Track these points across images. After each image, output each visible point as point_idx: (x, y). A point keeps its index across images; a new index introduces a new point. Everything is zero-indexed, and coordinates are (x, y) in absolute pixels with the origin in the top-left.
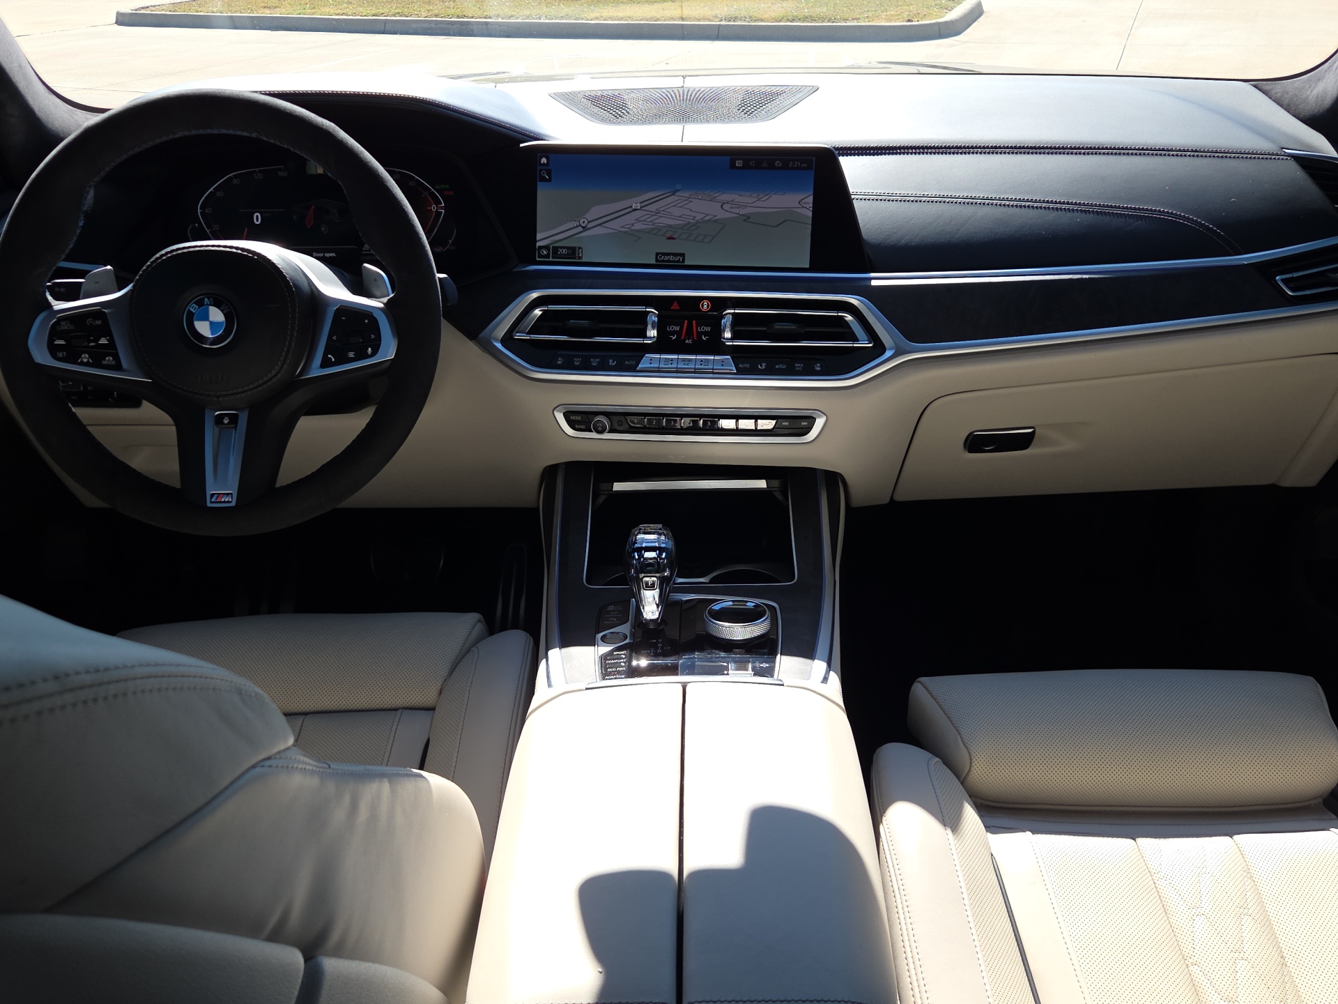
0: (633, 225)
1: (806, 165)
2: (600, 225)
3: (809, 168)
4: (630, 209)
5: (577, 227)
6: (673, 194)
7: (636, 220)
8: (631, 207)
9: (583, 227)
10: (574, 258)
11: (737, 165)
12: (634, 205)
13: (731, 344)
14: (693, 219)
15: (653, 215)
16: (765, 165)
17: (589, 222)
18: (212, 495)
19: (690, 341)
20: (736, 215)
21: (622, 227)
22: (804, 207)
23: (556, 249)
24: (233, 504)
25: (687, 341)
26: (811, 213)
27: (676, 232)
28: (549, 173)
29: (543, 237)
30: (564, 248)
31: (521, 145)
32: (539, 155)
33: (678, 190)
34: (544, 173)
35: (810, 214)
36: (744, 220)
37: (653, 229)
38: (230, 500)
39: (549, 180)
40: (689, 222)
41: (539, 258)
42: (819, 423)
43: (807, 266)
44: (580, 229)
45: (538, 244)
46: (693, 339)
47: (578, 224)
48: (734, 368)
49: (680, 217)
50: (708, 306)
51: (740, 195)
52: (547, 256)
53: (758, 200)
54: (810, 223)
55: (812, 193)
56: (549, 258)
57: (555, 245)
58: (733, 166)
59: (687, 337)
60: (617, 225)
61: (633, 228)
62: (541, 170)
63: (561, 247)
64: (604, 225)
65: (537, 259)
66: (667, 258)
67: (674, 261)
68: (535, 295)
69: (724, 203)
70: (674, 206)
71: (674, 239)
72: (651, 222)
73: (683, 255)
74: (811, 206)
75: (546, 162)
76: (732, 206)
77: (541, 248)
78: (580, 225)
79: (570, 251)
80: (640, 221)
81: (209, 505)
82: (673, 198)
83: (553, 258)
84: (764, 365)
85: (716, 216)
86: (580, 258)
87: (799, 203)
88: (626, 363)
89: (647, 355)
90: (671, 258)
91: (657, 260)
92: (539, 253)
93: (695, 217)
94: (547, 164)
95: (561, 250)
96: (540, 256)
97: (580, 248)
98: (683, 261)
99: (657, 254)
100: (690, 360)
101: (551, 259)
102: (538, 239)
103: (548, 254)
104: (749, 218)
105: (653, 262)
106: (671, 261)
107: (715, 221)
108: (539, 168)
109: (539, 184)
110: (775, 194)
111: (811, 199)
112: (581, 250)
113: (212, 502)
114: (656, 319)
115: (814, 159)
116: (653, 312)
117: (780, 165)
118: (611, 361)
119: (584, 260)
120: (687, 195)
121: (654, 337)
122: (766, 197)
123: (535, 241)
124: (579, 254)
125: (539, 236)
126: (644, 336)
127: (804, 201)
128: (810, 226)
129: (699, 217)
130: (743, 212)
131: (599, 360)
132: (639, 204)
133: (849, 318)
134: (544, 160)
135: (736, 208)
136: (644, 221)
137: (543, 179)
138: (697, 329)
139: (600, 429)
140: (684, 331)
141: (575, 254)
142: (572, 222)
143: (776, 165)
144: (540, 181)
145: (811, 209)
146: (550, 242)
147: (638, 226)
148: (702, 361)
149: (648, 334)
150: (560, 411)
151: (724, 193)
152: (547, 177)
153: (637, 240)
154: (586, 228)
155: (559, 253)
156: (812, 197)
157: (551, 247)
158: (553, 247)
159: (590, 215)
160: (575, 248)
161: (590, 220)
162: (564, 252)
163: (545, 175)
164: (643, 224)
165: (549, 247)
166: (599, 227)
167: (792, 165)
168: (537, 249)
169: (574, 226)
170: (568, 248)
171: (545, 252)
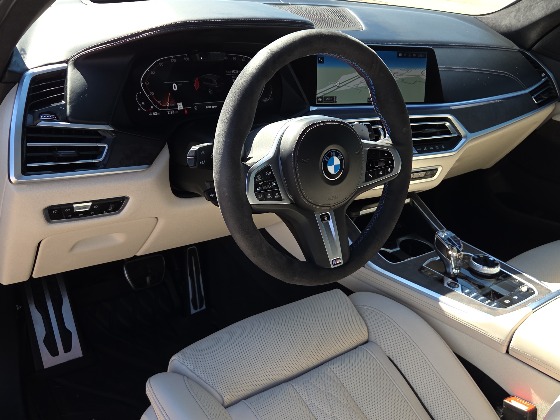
0: (359, 84)
1: (423, 56)
3: (425, 57)
4: (358, 77)
5: (335, 86)
7: (360, 82)
9: (338, 86)
10: (333, 102)
11: (400, 56)
16: (410, 56)
17: (340, 84)
18: (333, 261)
20: (399, 79)
21: (354, 86)
22: (423, 75)
23: (325, 98)
24: (342, 264)
28: (323, 60)
29: (320, 92)
34: (320, 59)
35: (425, 78)
38: (340, 262)
39: (323, 63)
41: (318, 103)
42: (440, 171)
43: (423, 101)
44: (337, 87)
45: (317, 96)
47: (335, 85)
48: (416, 151)
51: (400, 70)
52: (321, 102)
53: (407, 72)
55: (426, 68)
56: (322, 103)
58: (398, 56)
60: (352, 85)
61: (359, 86)
64: (346, 85)
65: (317, 104)
69: (394, 74)
74: (426, 74)
76: (398, 75)
77: (318, 97)
78: (336, 85)
79: (332, 99)
80: (362, 83)
81: (332, 267)
83: (324, 102)
84: (426, 148)
86: (336, 102)
87: (421, 73)
91: (368, 101)
95: (328, 98)
96: (318, 102)
97: (336, 97)
99: (368, 98)
101: (323, 103)
102: (317, 93)
103: (322, 100)
104: (403, 80)
105: (366, 102)
108: (318, 56)
109: (318, 65)
110: (413, 69)
111: (425, 71)
112: (336, 98)
113: (333, 265)
115: (427, 53)
116: (381, 128)
119: (338, 103)
122: (410, 70)
123: (316, 94)
124: (335, 100)
125: (318, 92)
127: (423, 72)
128: (425, 83)
133: (447, 124)
135: (399, 75)
136: (363, 82)
137: (320, 62)
142: (333, 84)
143: (414, 56)
144: (319, 63)
145: (425, 76)
146: (323, 94)
147: (361, 85)
151: (394, 69)
152: (322, 61)
153: (360, 92)
154: (339, 87)
155: (327, 100)
156: (426, 70)
157: (323, 97)
158: (324, 97)
159: (341, 80)
160: (334, 97)
161: (340, 83)
162: (329, 99)
163: (321, 60)
164: (363, 84)
165: (322, 97)
166: (344, 86)
167: (419, 56)
168: (317, 99)
169: (333, 86)
170: (331, 97)
171: (320, 100)
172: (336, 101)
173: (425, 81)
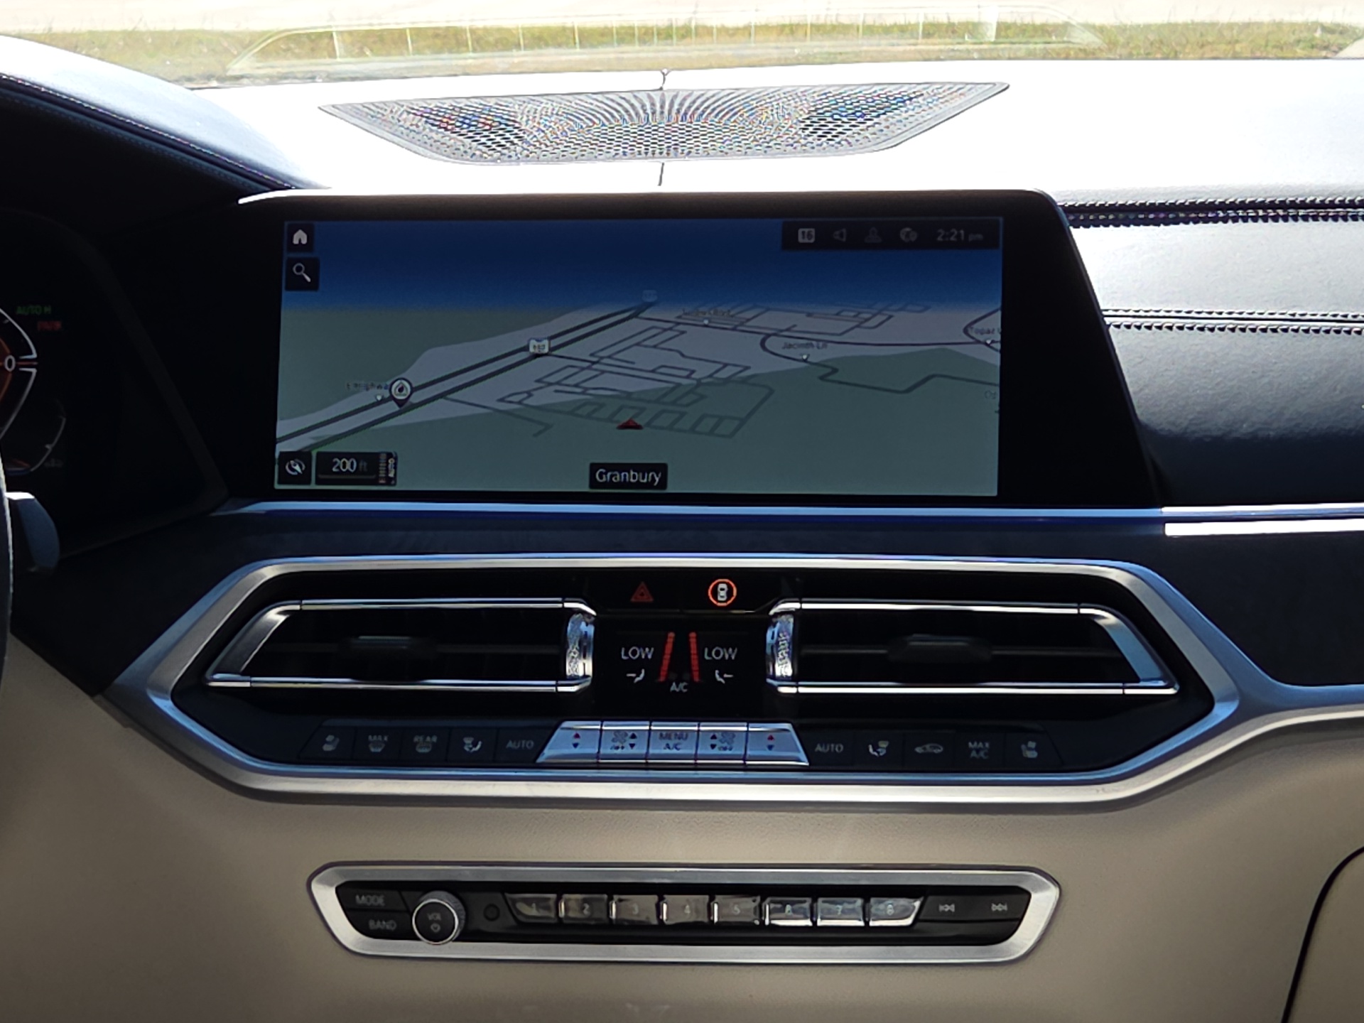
0: (530, 394)
1: (979, 237)
2: (442, 396)
3: (988, 244)
4: (524, 355)
5: (383, 401)
6: (635, 316)
7: (538, 381)
8: (526, 349)
9: (400, 403)
10: (375, 483)
11: (801, 240)
12: (533, 343)
13: (793, 690)
14: (688, 377)
15: (583, 369)
16: (873, 237)
17: (413, 390)
19: (682, 685)
20: (803, 365)
21: (502, 400)
22: (978, 342)
23: (326, 460)
25: (673, 687)
26: (998, 355)
27: (642, 410)
28: (313, 269)
29: (295, 431)
30: (348, 455)
31: (242, 201)
32: (286, 224)
33: (649, 305)
34: (299, 269)
35: (995, 359)
36: (822, 378)
37: (586, 403)
39: (314, 286)
40: (679, 385)
41: (280, 483)
42: (1042, 903)
43: (993, 492)
44: (392, 407)
45: (281, 448)
46: (691, 681)
47: (387, 395)
48: (802, 755)
49: (653, 371)
50: (729, 594)
51: (809, 315)
52: (304, 478)
53: (858, 326)
54: (997, 380)
55: (999, 305)
56: (309, 483)
57: (322, 449)
58: (789, 241)
59: (673, 676)
60: (487, 395)
61: (530, 402)
62: (291, 262)
63: (341, 455)
64: (453, 396)
65: (277, 486)
66: (619, 477)
67: (638, 485)
68: (269, 571)
69: (768, 336)
70: (638, 344)
71: (638, 427)
72: (576, 386)
73: (662, 469)
74: (998, 338)
75: (304, 241)
76: (792, 341)
77: (287, 456)
78: (392, 398)
79: (363, 464)
80: (550, 384)
82: (636, 324)
83: (318, 482)
84: (883, 745)
85: (747, 368)
86: (389, 481)
87: (966, 331)
88: (510, 744)
89: (566, 724)
90: (631, 477)
91: (593, 483)
92: (282, 470)
93: (693, 372)
94: (309, 247)
95: (340, 463)
96: (285, 478)
97: (389, 455)
98: (663, 484)
99: (594, 467)
100: (681, 735)
101: (313, 486)
102: (279, 434)
103: (307, 472)
104: (835, 371)
105: (585, 488)
106: (630, 485)
107: (744, 381)
108: (287, 255)
109: (287, 296)
110: (902, 309)
111: (996, 321)
112: (391, 461)
114: (591, 630)
115: (1001, 219)
117: (914, 237)
118: (468, 741)
119: (399, 487)
120: (671, 315)
121: (585, 676)
122: (879, 319)
123: (274, 441)
124: (387, 471)
125: (282, 428)
126: (559, 674)
127: (976, 326)
128: (997, 390)
129: (702, 371)
130: (817, 355)
131: (435, 739)
132: (546, 342)
133: (1108, 619)
134: (300, 237)
135: (800, 346)
136: (558, 383)
137: (297, 285)
138: (701, 654)
139: (436, 928)
140: (667, 657)
141: (377, 472)
142: (374, 391)
143: (903, 237)
144: (288, 289)
145: (998, 346)
146: (312, 442)
147: (545, 397)
148: (714, 737)
149: (569, 670)
150: (327, 883)
151: (768, 310)
152: (308, 279)
153: (540, 432)
154: (407, 404)
155: (334, 469)
156: (998, 316)
157: (314, 453)
158: (319, 454)
159: (419, 372)
160: (377, 455)
161: (414, 385)
162: (349, 465)
163: (302, 273)
164: (557, 391)
165: (309, 454)
166: (441, 401)
167: (944, 237)
168: (277, 461)
169: (375, 401)
170: (358, 456)
171: (297, 468)
172: (391, 475)
173: (996, 379)
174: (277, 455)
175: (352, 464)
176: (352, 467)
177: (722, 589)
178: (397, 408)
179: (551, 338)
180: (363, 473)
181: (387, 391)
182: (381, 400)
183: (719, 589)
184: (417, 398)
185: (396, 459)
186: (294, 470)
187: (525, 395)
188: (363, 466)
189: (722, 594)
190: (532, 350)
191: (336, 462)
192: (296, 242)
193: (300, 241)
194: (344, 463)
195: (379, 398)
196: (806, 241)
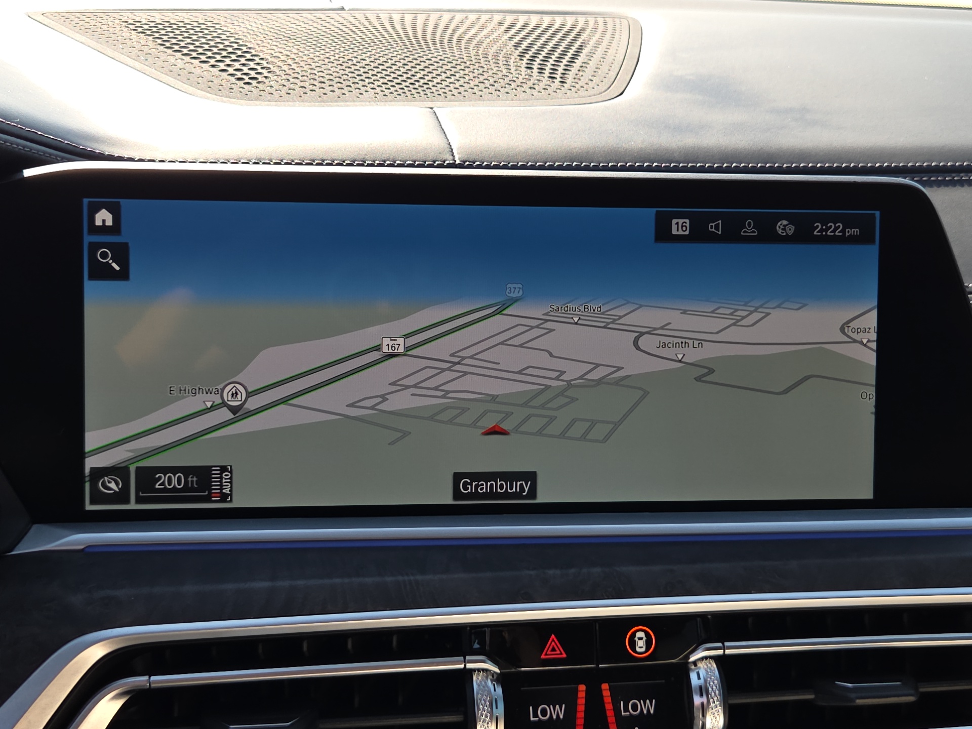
0: (384, 398)
1: (856, 231)
2: (284, 401)
3: (865, 239)
4: (375, 355)
5: (213, 408)
6: (498, 312)
7: (394, 384)
8: (378, 348)
9: (234, 410)
10: (208, 499)
11: (674, 232)
12: (386, 341)
14: (557, 378)
15: (443, 370)
16: (749, 230)
17: (249, 395)
20: (679, 365)
21: (352, 405)
22: (855, 341)
23: (147, 477)
26: (875, 354)
27: (508, 415)
29: (108, 442)
30: (174, 470)
31: (28, 173)
32: (86, 201)
33: (515, 300)
34: (104, 255)
35: (871, 358)
36: (698, 379)
37: (447, 408)
39: (123, 275)
40: (548, 387)
41: (92, 502)
43: (866, 492)
44: (227, 415)
45: (90, 463)
47: (219, 401)
49: (520, 372)
50: (648, 643)
51: (684, 312)
52: (122, 496)
53: (734, 324)
54: (873, 381)
55: (875, 303)
56: (127, 501)
57: (141, 464)
58: (663, 234)
60: (335, 399)
61: (383, 407)
62: (94, 247)
63: (165, 470)
64: (296, 401)
65: (89, 507)
66: (484, 488)
67: (506, 495)
69: (642, 334)
70: (502, 343)
71: (503, 433)
72: (436, 389)
73: (531, 477)
74: (874, 336)
75: (109, 223)
76: (667, 340)
77: (99, 473)
78: (224, 404)
79: (193, 479)
80: (406, 387)
82: (499, 322)
83: (139, 500)
85: (620, 369)
86: (224, 498)
87: (842, 330)
90: (499, 486)
91: (457, 495)
92: (94, 488)
93: (563, 373)
94: (116, 229)
95: (164, 478)
96: (98, 497)
97: (223, 469)
98: (533, 493)
99: (457, 477)
101: (133, 506)
102: (88, 448)
103: (125, 490)
104: (711, 371)
105: (447, 499)
106: (498, 496)
107: (618, 382)
108: (88, 239)
110: (779, 306)
111: (871, 320)
112: (226, 476)
115: (878, 213)
116: (485, 670)
117: (791, 230)
119: (238, 502)
120: (538, 312)
122: (756, 316)
123: (81, 455)
124: (222, 486)
125: (92, 440)
127: (852, 325)
128: (872, 391)
129: (573, 372)
130: (693, 355)
132: (401, 341)
134: (104, 217)
135: (675, 345)
136: (415, 386)
137: (102, 273)
138: (617, 710)
141: (209, 487)
142: (200, 397)
143: (780, 231)
144: (92, 277)
145: (874, 346)
146: (130, 455)
147: (401, 401)
151: (640, 306)
152: (117, 268)
153: (398, 440)
154: (243, 411)
155: (158, 486)
156: (874, 314)
157: (132, 469)
158: (138, 469)
159: (255, 374)
160: (207, 469)
161: (250, 390)
162: (176, 481)
163: (109, 260)
164: (414, 395)
165: (127, 469)
166: (282, 406)
167: (821, 231)
168: (87, 479)
169: (204, 407)
170: (186, 471)
171: (113, 485)
172: (226, 491)
173: (872, 379)
174: (87, 471)
175: (179, 479)
176: (179, 484)
177: (640, 639)
178: (230, 416)
179: (406, 336)
180: (193, 490)
181: (219, 396)
182: (211, 407)
183: (636, 639)
184: (253, 403)
185: (231, 472)
186: (110, 489)
187: (380, 399)
188: (192, 481)
189: (641, 645)
190: (385, 349)
191: (160, 478)
192: (98, 223)
193: (104, 221)
194: (170, 478)
195: (209, 404)
196: (681, 232)
